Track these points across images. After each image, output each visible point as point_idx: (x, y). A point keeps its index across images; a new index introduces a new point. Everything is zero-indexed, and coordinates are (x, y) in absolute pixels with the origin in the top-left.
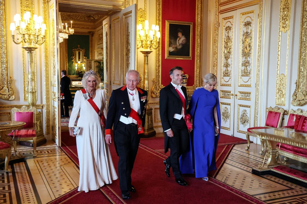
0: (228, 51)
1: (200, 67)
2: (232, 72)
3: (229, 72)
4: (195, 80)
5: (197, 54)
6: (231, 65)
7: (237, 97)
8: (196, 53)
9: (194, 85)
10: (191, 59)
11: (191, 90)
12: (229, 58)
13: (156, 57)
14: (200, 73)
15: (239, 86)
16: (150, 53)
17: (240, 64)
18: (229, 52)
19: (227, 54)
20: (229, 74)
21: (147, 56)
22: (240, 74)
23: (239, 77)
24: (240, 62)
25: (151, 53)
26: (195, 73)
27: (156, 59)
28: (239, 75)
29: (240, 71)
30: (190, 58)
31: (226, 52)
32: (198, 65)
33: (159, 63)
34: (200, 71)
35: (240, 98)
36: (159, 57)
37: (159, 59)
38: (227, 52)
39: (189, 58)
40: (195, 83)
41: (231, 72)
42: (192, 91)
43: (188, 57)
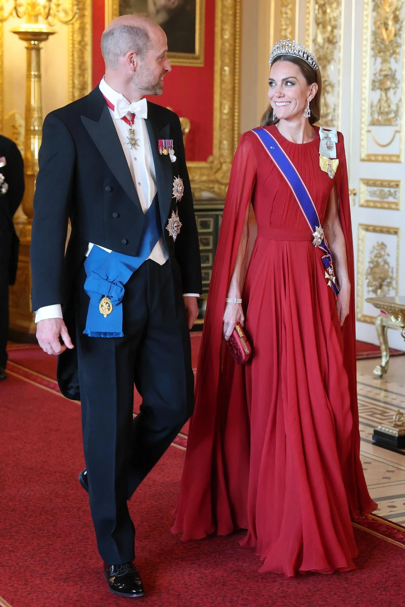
0: (328, 38)
1: (234, 94)
2: (340, 111)
3: (330, 110)
4: (216, 142)
5: (223, 44)
6: (336, 85)
7: (356, 198)
8: (218, 43)
9: (210, 159)
10: (200, 63)
11: (202, 175)
12: (329, 62)
13: (73, 55)
14: (233, 116)
15: (363, 160)
16: (46, 39)
17: (367, 83)
18: (331, 41)
19: (322, 47)
20: (330, 117)
21: (38, 50)
22: (366, 118)
23: (361, 129)
24: (365, 76)
25: (51, 37)
26: (217, 115)
27: (73, 60)
28: (362, 123)
29: (366, 106)
30: (198, 58)
31: (320, 40)
32: (228, 86)
33: (82, 74)
34: (232, 109)
35: (367, 201)
36: (82, 52)
37: (82, 63)
38: (324, 39)
39: (193, 58)
40: (216, 151)
41: (336, 112)
42: (204, 178)
43: (190, 55)
